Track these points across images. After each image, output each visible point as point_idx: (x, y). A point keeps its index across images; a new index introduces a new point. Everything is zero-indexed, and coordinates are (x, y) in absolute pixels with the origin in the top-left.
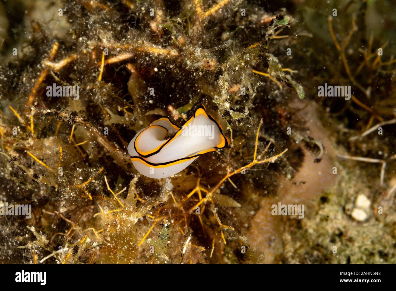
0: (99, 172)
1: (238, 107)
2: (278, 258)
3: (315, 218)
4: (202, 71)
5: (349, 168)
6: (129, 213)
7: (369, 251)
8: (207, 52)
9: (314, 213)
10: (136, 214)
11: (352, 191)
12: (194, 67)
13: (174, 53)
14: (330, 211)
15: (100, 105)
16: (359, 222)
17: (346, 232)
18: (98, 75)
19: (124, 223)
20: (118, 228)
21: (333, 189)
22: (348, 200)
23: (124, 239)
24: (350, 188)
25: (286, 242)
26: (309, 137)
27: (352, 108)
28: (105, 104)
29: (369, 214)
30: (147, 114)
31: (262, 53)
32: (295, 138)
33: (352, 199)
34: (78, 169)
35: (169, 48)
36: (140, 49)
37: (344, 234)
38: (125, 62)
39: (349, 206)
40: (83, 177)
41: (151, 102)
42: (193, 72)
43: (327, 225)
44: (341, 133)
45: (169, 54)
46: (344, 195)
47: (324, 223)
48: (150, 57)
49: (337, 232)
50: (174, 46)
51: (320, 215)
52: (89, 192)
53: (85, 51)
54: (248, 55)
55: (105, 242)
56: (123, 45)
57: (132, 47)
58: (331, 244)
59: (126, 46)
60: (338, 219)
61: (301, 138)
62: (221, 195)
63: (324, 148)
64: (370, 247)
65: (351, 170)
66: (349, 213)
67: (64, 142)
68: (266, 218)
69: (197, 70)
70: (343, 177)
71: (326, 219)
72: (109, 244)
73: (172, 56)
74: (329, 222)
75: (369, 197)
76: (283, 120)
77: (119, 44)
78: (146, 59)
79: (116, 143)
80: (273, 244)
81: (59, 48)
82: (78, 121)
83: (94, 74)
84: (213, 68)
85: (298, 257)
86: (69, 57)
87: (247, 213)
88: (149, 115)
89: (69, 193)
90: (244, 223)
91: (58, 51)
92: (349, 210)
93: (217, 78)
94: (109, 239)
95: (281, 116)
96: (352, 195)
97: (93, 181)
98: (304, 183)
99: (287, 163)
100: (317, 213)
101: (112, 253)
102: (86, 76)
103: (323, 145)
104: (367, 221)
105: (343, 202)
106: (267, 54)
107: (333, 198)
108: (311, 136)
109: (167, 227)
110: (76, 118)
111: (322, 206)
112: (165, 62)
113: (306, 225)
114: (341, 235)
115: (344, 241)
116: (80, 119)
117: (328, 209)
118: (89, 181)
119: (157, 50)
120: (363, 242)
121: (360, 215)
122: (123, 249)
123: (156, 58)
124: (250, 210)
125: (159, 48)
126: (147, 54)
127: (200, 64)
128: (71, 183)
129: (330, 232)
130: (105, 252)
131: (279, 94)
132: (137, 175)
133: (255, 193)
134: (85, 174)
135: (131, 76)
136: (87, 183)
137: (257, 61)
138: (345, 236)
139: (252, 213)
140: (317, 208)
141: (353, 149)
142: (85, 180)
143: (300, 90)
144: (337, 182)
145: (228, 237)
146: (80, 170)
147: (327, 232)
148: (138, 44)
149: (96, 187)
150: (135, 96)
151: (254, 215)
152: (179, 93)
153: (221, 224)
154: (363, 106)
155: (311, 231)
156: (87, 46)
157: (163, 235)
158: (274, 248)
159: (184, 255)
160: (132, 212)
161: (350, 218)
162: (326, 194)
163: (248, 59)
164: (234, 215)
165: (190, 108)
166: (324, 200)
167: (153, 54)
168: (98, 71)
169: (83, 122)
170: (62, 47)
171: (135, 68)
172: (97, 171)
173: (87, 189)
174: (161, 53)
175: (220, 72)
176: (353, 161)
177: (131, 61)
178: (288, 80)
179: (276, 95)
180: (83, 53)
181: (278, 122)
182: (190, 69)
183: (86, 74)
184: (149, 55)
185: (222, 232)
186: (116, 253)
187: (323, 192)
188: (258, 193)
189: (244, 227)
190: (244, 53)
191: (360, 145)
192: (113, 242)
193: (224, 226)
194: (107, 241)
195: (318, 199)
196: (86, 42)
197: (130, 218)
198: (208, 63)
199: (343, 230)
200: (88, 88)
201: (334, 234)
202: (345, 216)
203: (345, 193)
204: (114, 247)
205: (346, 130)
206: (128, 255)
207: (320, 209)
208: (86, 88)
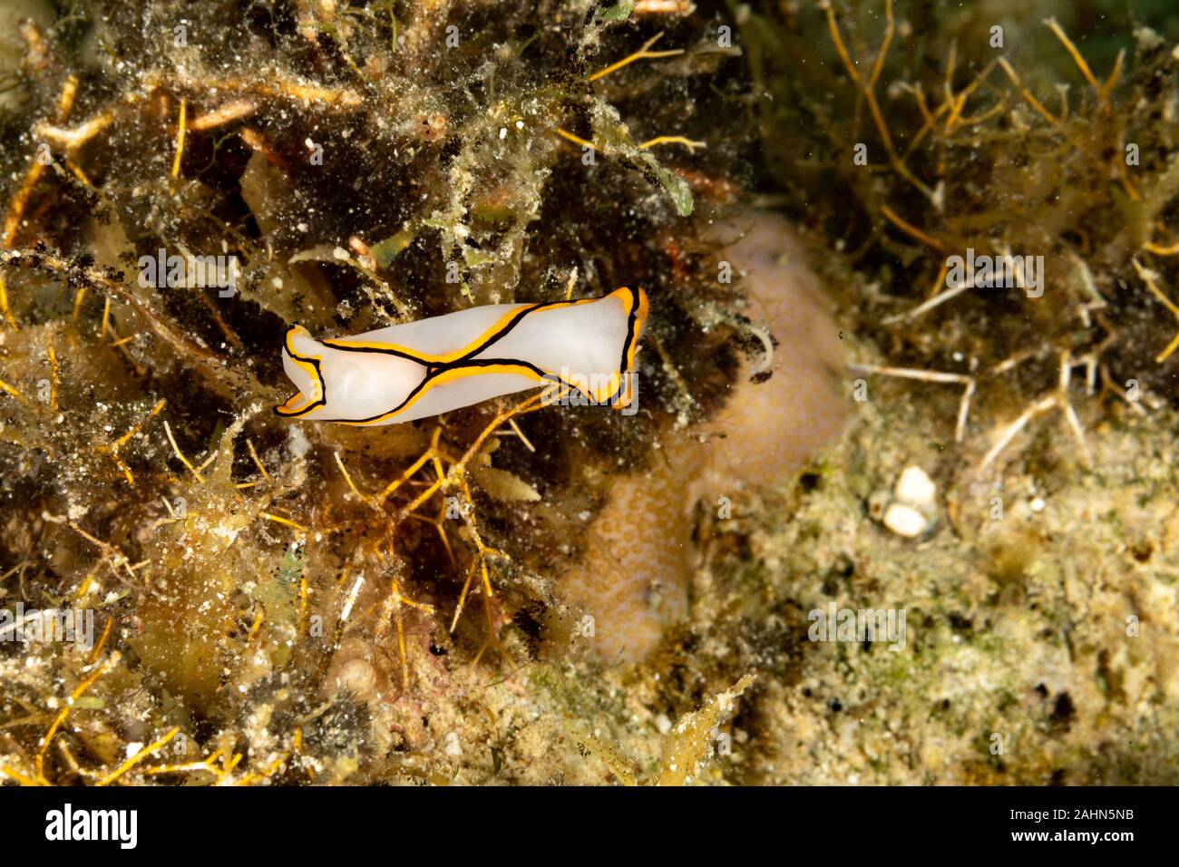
0: (156, 412)
1: (488, 236)
2: (670, 633)
3: (784, 531)
4: (415, 145)
5: (886, 397)
6: (214, 518)
7: (922, 615)
8: (428, 95)
9: (782, 518)
10: (234, 519)
11: (889, 460)
12: (396, 134)
13: (351, 98)
14: (824, 512)
15: (163, 237)
16: (907, 541)
17: (862, 566)
18: (171, 160)
19: (204, 543)
20: (185, 557)
21: (834, 454)
22: (876, 483)
23: (202, 584)
24: (886, 449)
25: (697, 594)
26: (738, 316)
27: (885, 239)
28: (178, 233)
29: (934, 519)
30: (293, 260)
31: (573, 96)
32: (702, 320)
33: (889, 478)
34: (99, 404)
35: (339, 87)
36: (266, 90)
37: (857, 570)
38: (236, 124)
39: (878, 498)
40: (114, 424)
41: (302, 227)
42: (392, 147)
43: (816, 547)
44: (872, 306)
45: (338, 101)
46: (869, 472)
47: (809, 544)
48: (291, 111)
49: (841, 566)
50: (351, 79)
51: (799, 521)
52: (129, 463)
53: (131, 98)
54: (535, 101)
55: (154, 593)
56: (223, 80)
57: (245, 85)
58: (824, 597)
59: (232, 82)
60: (847, 533)
61: (718, 319)
62: (495, 471)
63: (775, 344)
64: (927, 606)
65: (892, 401)
66: (877, 516)
67: (82, 334)
68: (641, 531)
69: (401, 142)
70: (866, 423)
71: (812, 532)
72: (163, 598)
73: (346, 108)
74: (823, 537)
75: (934, 475)
76: (677, 273)
77: (215, 79)
78: (280, 116)
79: (199, 335)
80: (656, 599)
81: (80, 90)
82: (93, 279)
83: (159, 158)
84: (441, 136)
85: (724, 632)
86: (105, 113)
87: (568, 518)
88: (297, 263)
89: (76, 469)
90: (558, 543)
91: (76, 99)
92: (877, 508)
93: (446, 161)
94: (163, 584)
95: (670, 262)
96: (889, 470)
97: (140, 435)
98: (723, 436)
99: (681, 384)
100: (791, 518)
101: (171, 622)
102: (139, 162)
103: (771, 337)
104: (929, 535)
105: (864, 487)
106: (587, 98)
107: (834, 478)
108: (745, 314)
109: (298, 551)
110: (87, 273)
111: (805, 498)
112: (324, 124)
113: (761, 549)
114: (849, 572)
115: (857, 590)
116: (99, 274)
117: (820, 507)
118: (128, 437)
119: (308, 93)
120: (908, 591)
121: (906, 520)
122: (200, 610)
123: (307, 112)
124: (580, 510)
125: (314, 87)
126: (284, 104)
127: (408, 127)
128: (83, 440)
129: (824, 565)
130: (155, 620)
131: (658, 205)
132: (240, 415)
133: (595, 464)
134: (121, 418)
135: (251, 161)
136: (123, 441)
137: (561, 117)
138: (858, 577)
139: (584, 516)
140: (791, 503)
141: (898, 348)
142: (116, 435)
143: (680, 192)
144: (845, 436)
145: (498, 579)
146: (105, 408)
147: (816, 565)
148: (259, 77)
149: (145, 450)
150: (263, 213)
151: (589, 522)
152: (373, 205)
153: (480, 545)
154: (915, 232)
155: (773, 563)
156: (137, 85)
157: (286, 572)
158: (660, 609)
159: (343, 623)
160: (222, 515)
161: (882, 528)
162: (815, 465)
163: (534, 112)
164: (534, 523)
165: (406, 243)
166: (810, 482)
167: (299, 100)
168: (172, 149)
169: (108, 282)
170: (87, 89)
171: (262, 139)
172: (149, 409)
173: (122, 454)
174: (318, 100)
175: (454, 147)
176: (898, 379)
177: (251, 121)
178: (648, 167)
179: (653, 205)
180: (127, 102)
181: (663, 278)
182: (385, 140)
183: (140, 157)
184: (290, 104)
185: (483, 565)
186: (180, 622)
187: (806, 461)
188: (601, 465)
189: (560, 553)
190: (526, 96)
191: (915, 338)
192: (176, 591)
193: (489, 550)
194: (160, 591)
195: (794, 481)
196: (133, 74)
197: (216, 530)
198: (425, 123)
199: (856, 560)
200: (136, 192)
201: (833, 572)
202: (867, 522)
203: (871, 464)
204: (177, 604)
205: (886, 299)
206: (213, 626)
207: (799, 505)
208: (131, 193)
